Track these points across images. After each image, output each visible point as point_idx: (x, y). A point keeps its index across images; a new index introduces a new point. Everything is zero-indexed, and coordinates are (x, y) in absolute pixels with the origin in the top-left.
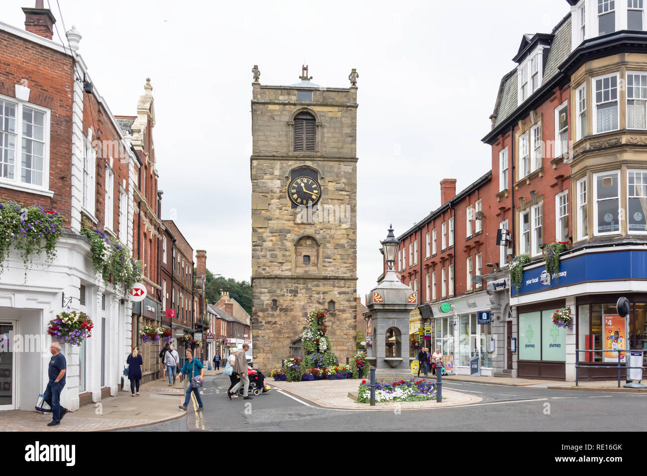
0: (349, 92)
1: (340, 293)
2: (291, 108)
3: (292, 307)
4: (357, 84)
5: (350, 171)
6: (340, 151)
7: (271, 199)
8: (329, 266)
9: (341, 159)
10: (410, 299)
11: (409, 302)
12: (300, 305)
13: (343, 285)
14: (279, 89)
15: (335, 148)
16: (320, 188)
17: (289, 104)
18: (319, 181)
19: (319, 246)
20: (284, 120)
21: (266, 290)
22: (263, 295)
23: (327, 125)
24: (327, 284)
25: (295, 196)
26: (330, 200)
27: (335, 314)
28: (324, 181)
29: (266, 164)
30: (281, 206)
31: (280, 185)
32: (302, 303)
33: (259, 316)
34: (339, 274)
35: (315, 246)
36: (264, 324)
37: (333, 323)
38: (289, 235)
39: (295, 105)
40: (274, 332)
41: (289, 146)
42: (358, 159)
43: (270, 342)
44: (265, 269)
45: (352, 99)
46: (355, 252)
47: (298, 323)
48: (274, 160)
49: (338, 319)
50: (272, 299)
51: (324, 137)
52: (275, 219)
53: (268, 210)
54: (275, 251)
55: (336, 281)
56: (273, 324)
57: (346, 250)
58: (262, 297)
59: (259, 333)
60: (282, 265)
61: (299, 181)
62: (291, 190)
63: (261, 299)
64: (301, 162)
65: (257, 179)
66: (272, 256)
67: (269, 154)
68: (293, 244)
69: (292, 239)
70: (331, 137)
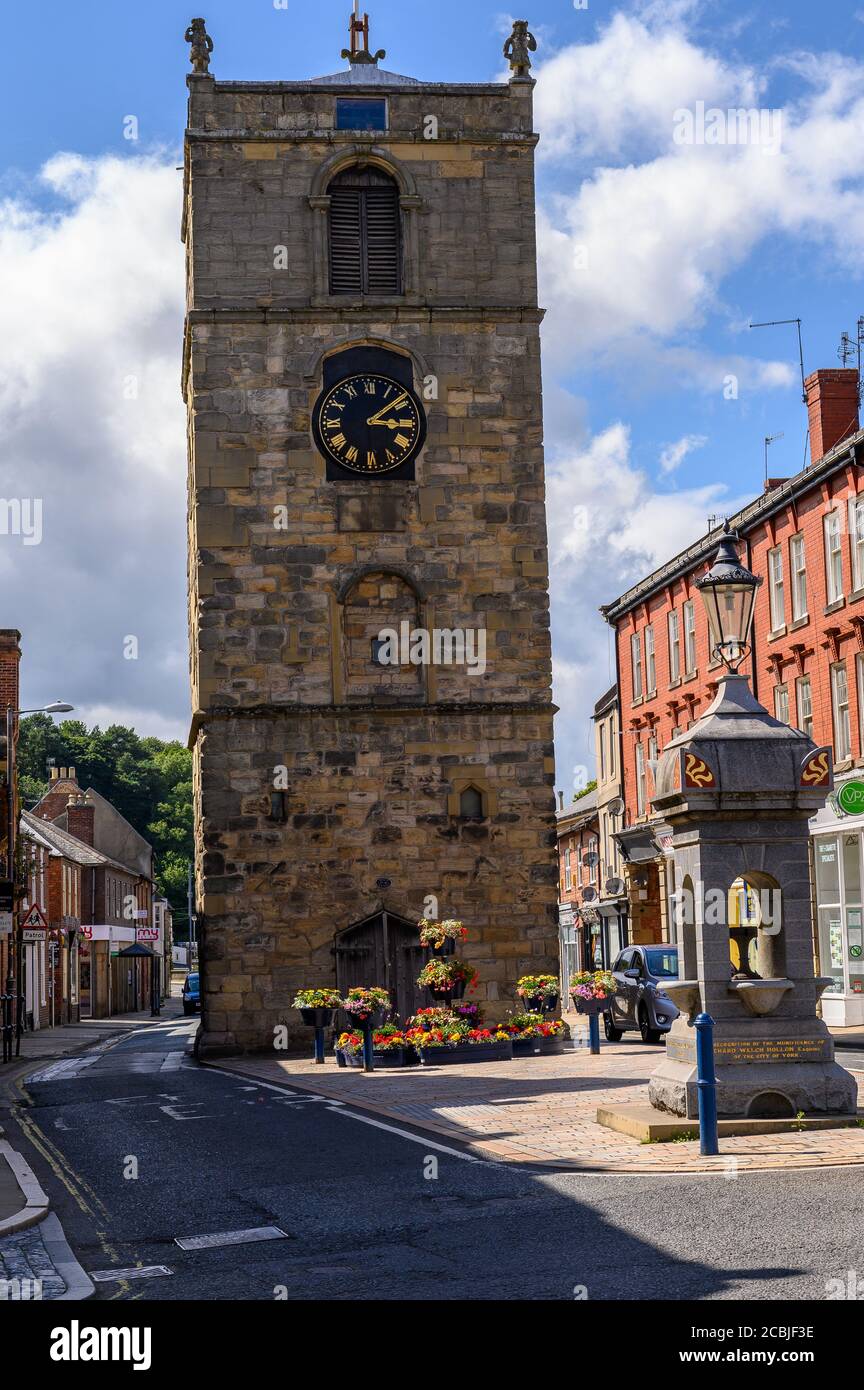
0: (506, 96)
1: (498, 759)
2: (318, 153)
3: (339, 812)
4: (531, 72)
5: (520, 351)
6: (482, 286)
7: (259, 451)
8: (460, 669)
9: (483, 311)
12: (362, 807)
13: (506, 732)
14: (274, 93)
15: (466, 278)
16: (422, 411)
17: (311, 139)
18: (416, 389)
19: (424, 602)
20: (294, 193)
21: (248, 757)
22: (237, 773)
23: (437, 203)
24: (454, 730)
25: (339, 440)
26: (456, 451)
27: (484, 833)
28: (434, 389)
29: (238, 336)
30: (293, 472)
31: (285, 405)
32: (372, 798)
33: (224, 847)
34: (492, 695)
35: (410, 602)
36: (241, 873)
37: (478, 864)
38: (321, 572)
39: (329, 142)
40: (277, 901)
41: (314, 278)
42: (543, 311)
43: (264, 934)
44: (243, 685)
45: (517, 119)
46: (544, 620)
47: (358, 866)
48: (265, 322)
49: (493, 849)
50: (266, 785)
51: (428, 247)
53: (249, 490)
54: (274, 622)
55: (483, 720)
56: (273, 873)
57: (515, 614)
58: (233, 782)
59: (225, 906)
60: (300, 670)
61: (350, 391)
62: (323, 420)
63: (230, 791)
64: (355, 326)
65: (211, 386)
66: (263, 638)
67: (248, 305)
68: (334, 597)
69: (330, 583)
70: (452, 245)
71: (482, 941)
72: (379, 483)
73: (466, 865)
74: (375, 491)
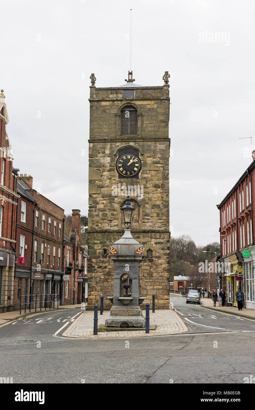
0: (163, 89)
1: (156, 243)
2: (118, 103)
4: (169, 83)
6: (156, 133)
7: (103, 172)
8: (148, 222)
9: (156, 140)
10: (138, 252)
11: (137, 254)
13: (158, 237)
14: (109, 90)
15: (152, 131)
16: (141, 162)
17: (117, 100)
18: (140, 157)
19: (140, 206)
20: (113, 113)
21: (98, 242)
22: (96, 245)
23: (146, 114)
24: (146, 236)
25: (121, 169)
26: (148, 171)
27: (153, 259)
28: (144, 157)
29: (99, 145)
30: (111, 176)
31: (109, 161)
33: (93, 262)
34: (155, 228)
35: (137, 207)
36: (96, 268)
37: (151, 267)
38: (116, 199)
39: (121, 101)
40: (104, 275)
41: (117, 132)
42: (170, 139)
43: (101, 282)
44: (98, 225)
45: (165, 94)
46: (168, 211)
48: (105, 142)
49: (154, 264)
50: (103, 248)
51: (143, 124)
52: (105, 187)
53: (100, 180)
54: (106, 211)
55: (153, 234)
56: (104, 268)
57: (161, 209)
58: (95, 247)
59: (92, 275)
60: (111, 222)
61: (124, 158)
62: (118, 164)
63: (94, 249)
64: (126, 143)
65: (93, 157)
66: (103, 215)
67: (101, 138)
68: (119, 206)
69: (119, 202)
70: (149, 124)
71: (151, 285)
72: (130, 179)
73: (148, 268)
74: (129, 181)
